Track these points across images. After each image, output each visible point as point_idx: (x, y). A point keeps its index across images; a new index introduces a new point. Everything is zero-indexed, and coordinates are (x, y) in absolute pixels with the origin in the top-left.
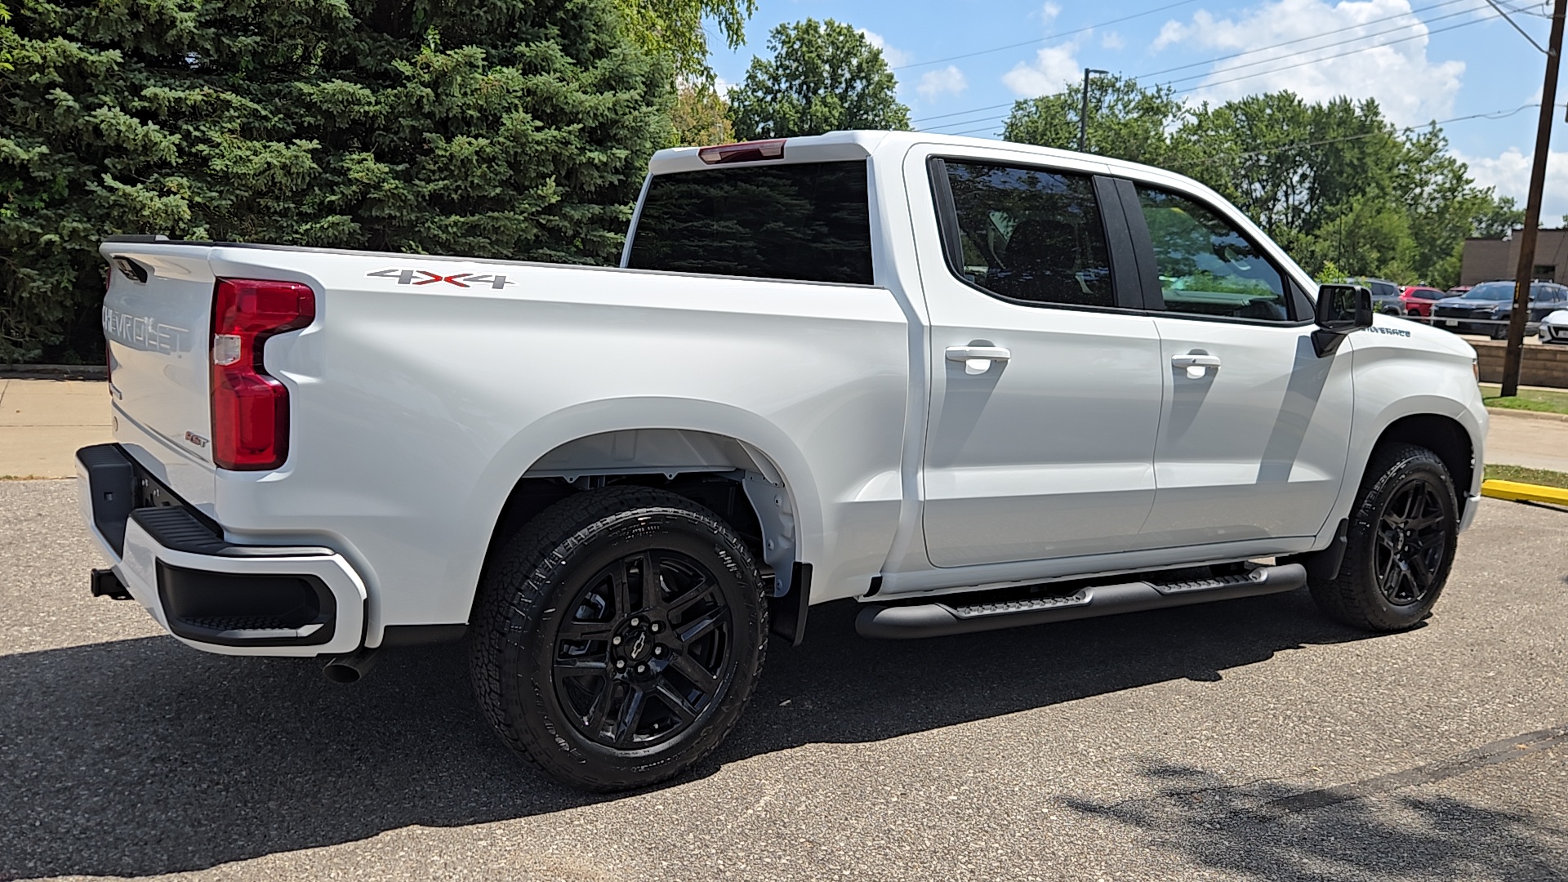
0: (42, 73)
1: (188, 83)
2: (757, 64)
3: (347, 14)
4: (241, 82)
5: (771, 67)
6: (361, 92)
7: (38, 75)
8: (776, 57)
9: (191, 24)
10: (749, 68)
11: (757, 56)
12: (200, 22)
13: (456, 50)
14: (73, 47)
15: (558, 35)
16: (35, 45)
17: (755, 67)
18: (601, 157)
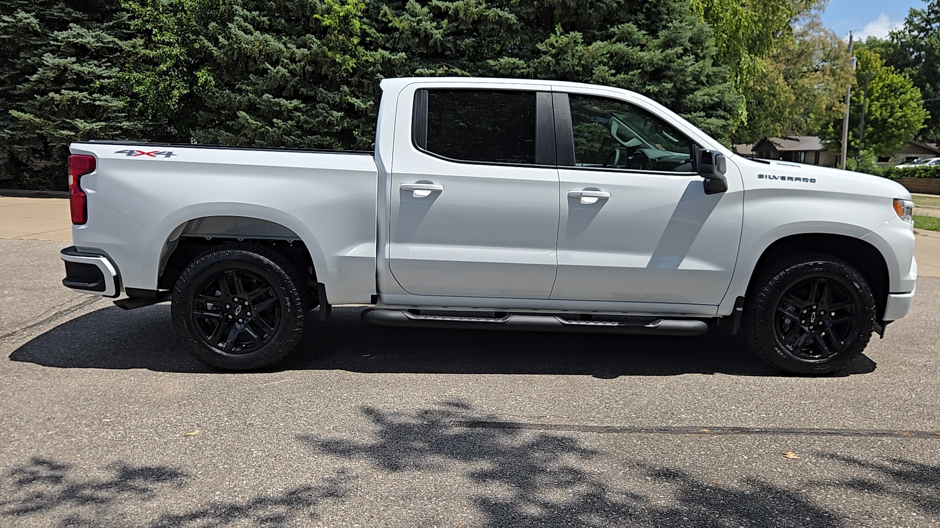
0: (374, 66)
1: (438, 65)
2: (914, 13)
3: (515, 21)
4: (465, 62)
5: (925, 13)
6: (518, 62)
7: (372, 68)
8: (929, 7)
9: (439, 36)
10: (907, 16)
11: (913, 8)
12: (445, 34)
13: (566, 35)
14: (386, 53)
15: (643, 19)
16: (372, 54)
17: (911, 15)
18: (654, 88)
